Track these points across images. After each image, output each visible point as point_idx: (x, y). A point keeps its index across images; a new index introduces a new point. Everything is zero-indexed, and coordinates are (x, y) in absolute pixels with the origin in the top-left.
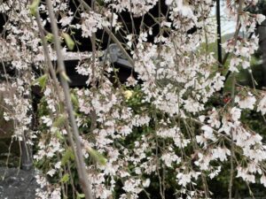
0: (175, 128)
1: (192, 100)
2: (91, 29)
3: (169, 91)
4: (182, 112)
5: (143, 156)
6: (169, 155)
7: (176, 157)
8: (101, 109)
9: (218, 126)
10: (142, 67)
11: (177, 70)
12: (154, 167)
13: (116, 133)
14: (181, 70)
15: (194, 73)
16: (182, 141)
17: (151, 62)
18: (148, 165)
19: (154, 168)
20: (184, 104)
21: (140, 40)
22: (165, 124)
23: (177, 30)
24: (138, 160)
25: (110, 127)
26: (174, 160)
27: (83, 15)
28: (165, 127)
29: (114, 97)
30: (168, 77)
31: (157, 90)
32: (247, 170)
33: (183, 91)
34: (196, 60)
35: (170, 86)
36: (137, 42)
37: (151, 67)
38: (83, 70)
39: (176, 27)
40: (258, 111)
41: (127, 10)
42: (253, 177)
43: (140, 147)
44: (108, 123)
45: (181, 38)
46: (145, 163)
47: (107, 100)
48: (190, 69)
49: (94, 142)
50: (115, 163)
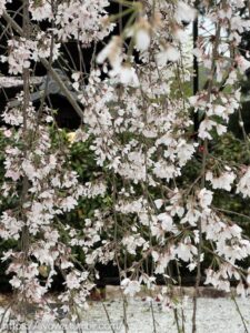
0: (141, 199)
1: (165, 163)
2: (21, 62)
3: (133, 149)
4: (150, 178)
5: (97, 238)
6: (132, 238)
7: (142, 240)
8: (35, 174)
9: (180, 215)
10: (94, 117)
11: (144, 120)
12: (112, 254)
13: (55, 208)
14: (149, 121)
15: (168, 125)
16: (150, 219)
17: (106, 110)
18: (104, 251)
19: (111, 256)
20: (153, 167)
21: (91, 81)
22: (127, 195)
23: (144, 64)
24: (90, 244)
25: (48, 199)
26: (140, 245)
27: (10, 42)
28: (126, 199)
29: (53, 159)
30: (132, 130)
31: (116, 149)
32: (219, 274)
33: (152, 150)
34: (170, 108)
35: (133, 142)
36: (87, 82)
37: (106, 116)
38: (12, 117)
39: (144, 61)
40: (237, 192)
41: (73, 36)
42: (228, 284)
43: (92, 226)
44: (44, 195)
45: (150, 75)
46: (100, 249)
47: (43, 162)
48: (163, 119)
49: (26, 220)
50: (53, 249)
